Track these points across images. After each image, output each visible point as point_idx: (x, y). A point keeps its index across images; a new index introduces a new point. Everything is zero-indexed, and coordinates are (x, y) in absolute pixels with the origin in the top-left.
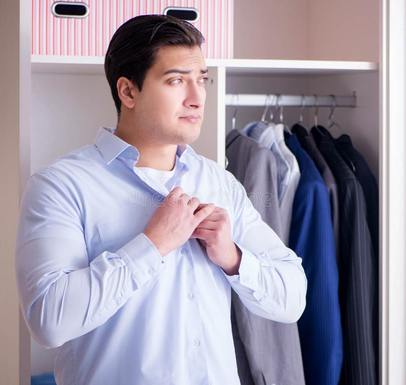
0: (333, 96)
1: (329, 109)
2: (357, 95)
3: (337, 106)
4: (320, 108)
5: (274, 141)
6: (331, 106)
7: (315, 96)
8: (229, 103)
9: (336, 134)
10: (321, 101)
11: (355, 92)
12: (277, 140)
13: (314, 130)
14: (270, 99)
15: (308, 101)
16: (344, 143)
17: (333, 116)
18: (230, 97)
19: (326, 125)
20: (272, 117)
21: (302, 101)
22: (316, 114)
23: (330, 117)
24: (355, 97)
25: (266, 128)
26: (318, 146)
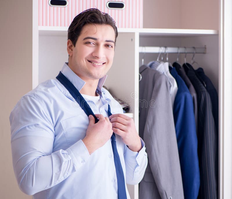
0: (194, 48)
1: (192, 55)
2: (207, 47)
3: (196, 53)
4: (187, 54)
5: (164, 71)
6: (193, 53)
7: (185, 47)
8: (141, 51)
9: (196, 67)
10: (188, 50)
11: (205, 46)
12: (165, 71)
13: (184, 65)
14: (161, 49)
15: (181, 50)
16: (200, 72)
17: (194, 58)
18: (141, 48)
19: (191, 63)
20: (162, 58)
21: (178, 50)
22: (186, 57)
23: (193, 59)
24: (205, 48)
25: (159, 65)
26: (187, 74)
